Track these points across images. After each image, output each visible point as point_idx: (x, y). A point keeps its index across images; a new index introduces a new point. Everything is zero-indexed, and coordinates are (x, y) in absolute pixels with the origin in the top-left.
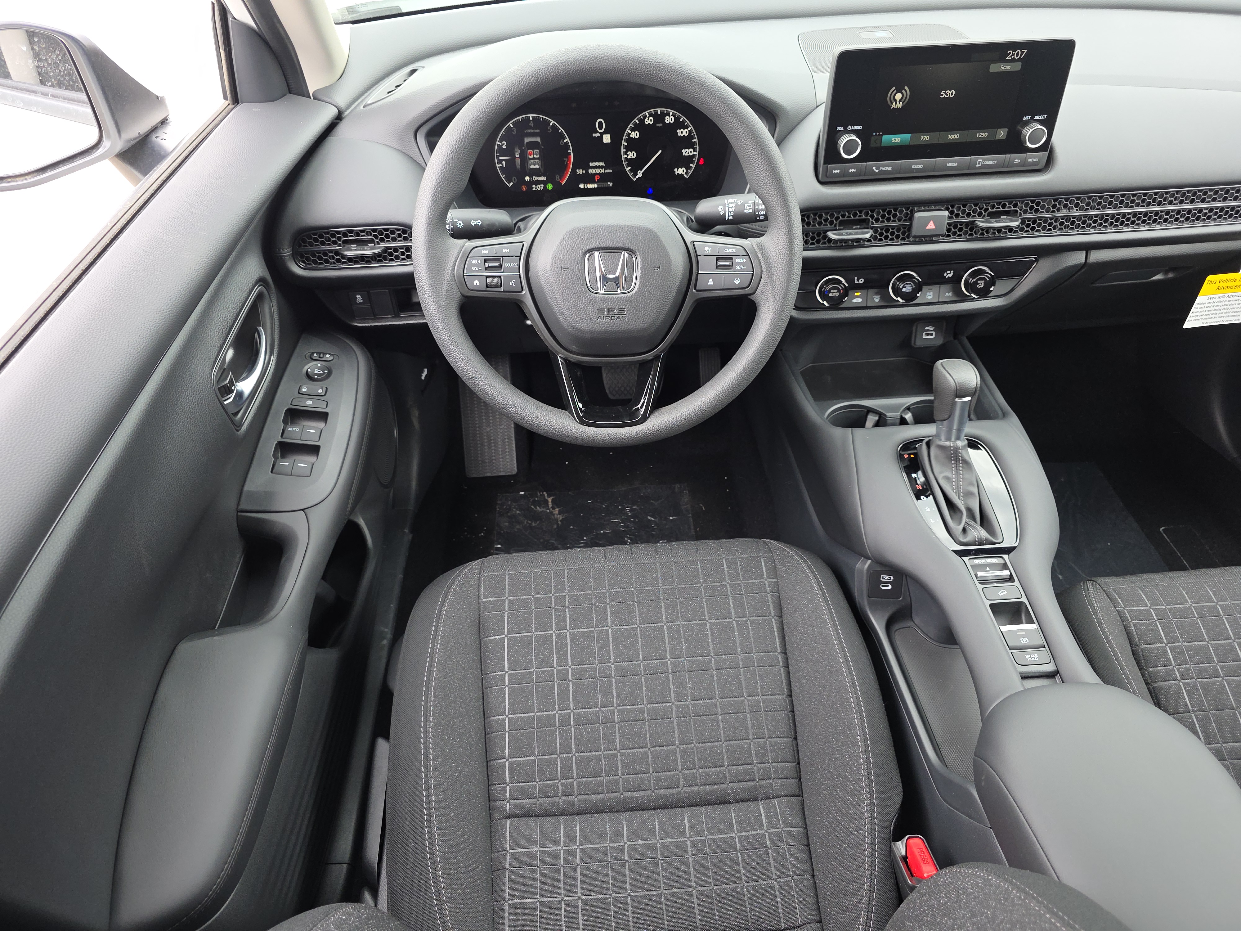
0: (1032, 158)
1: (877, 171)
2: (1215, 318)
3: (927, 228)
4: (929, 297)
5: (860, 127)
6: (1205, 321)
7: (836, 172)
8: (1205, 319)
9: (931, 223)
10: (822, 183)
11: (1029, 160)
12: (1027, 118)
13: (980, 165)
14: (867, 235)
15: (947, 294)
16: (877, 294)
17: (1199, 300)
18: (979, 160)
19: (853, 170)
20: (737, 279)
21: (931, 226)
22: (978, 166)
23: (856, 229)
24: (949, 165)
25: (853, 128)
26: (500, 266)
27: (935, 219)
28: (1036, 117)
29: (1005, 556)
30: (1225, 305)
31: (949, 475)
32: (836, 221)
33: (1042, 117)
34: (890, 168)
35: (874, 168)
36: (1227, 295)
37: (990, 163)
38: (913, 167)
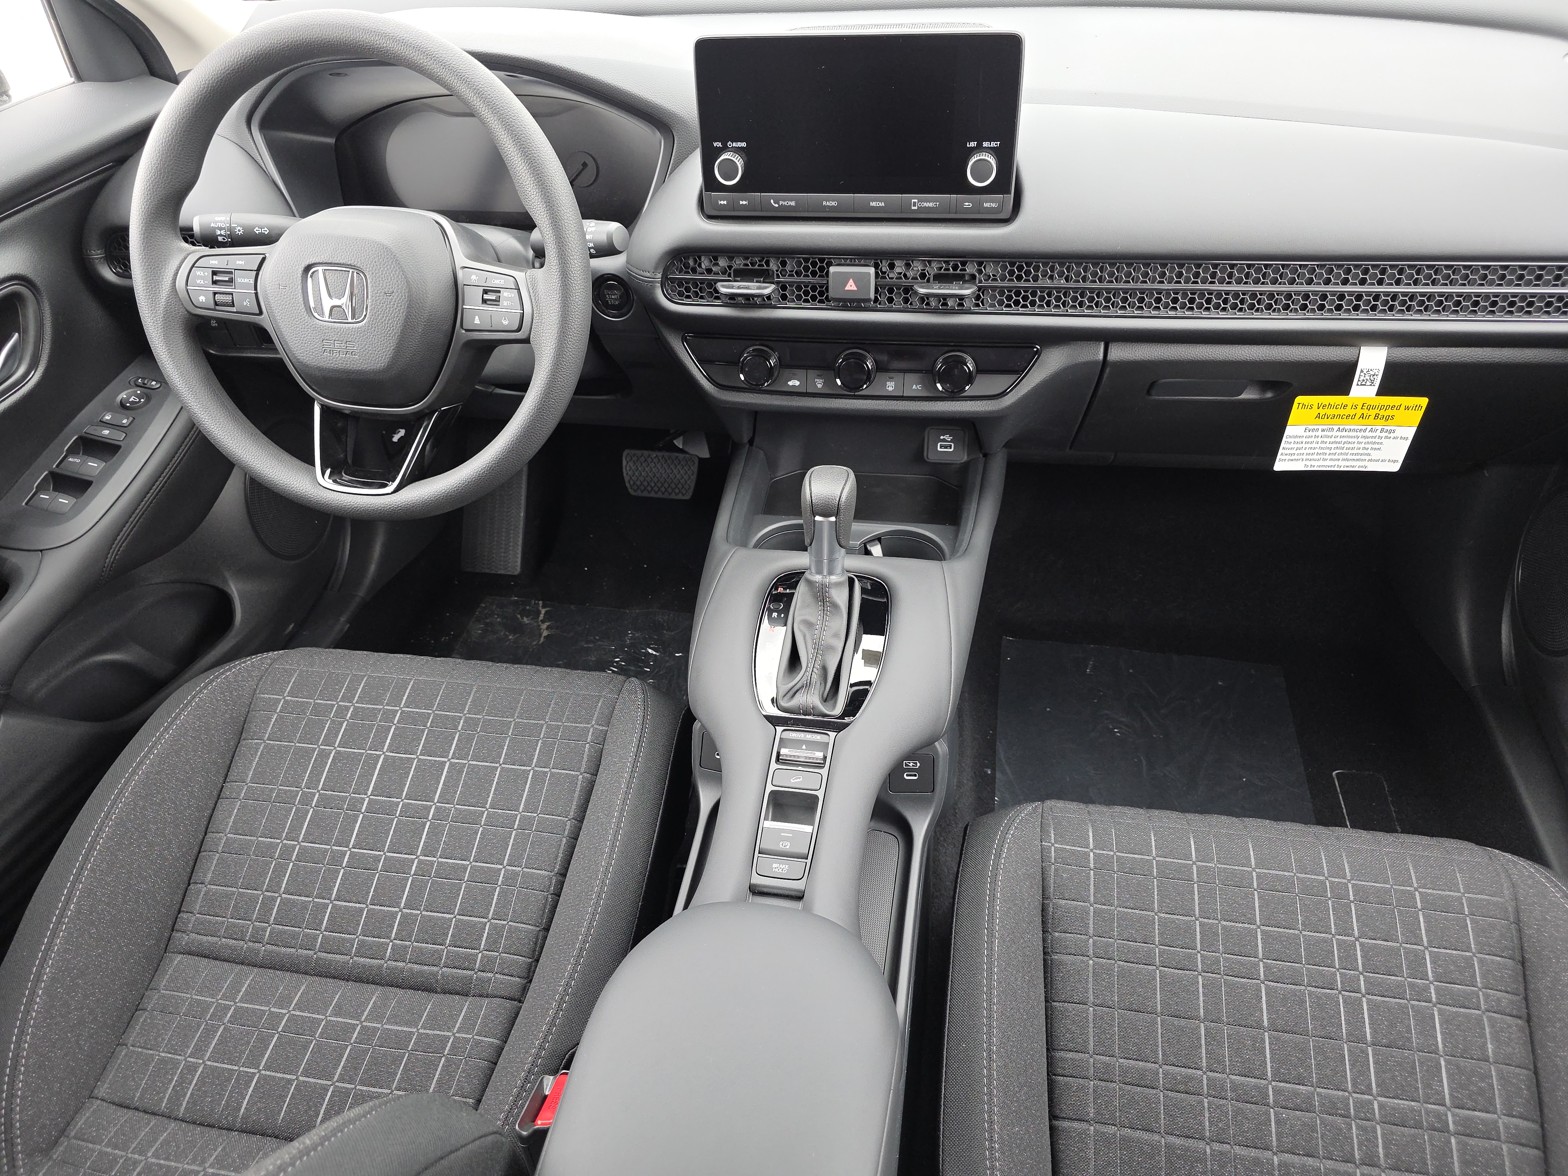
0: (990, 203)
1: (777, 205)
2: (1324, 460)
3: (847, 288)
4: (890, 389)
5: (744, 145)
6: (1309, 463)
7: (722, 202)
8: (1307, 459)
9: (851, 282)
10: (710, 217)
11: (985, 205)
12: (973, 144)
13: (916, 208)
14: (768, 289)
15: (914, 387)
16: (819, 376)
17: (1289, 431)
18: (913, 201)
19: (744, 203)
20: (505, 319)
21: (851, 286)
22: (913, 208)
23: (757, 282)
24: (873, 204)
25: (734, 144)
26: (231, 281)
27: (858, 278)
28: (985, 144)
29: (832, 734)
30: (1336, 443)
31: (813, 620)
32: (730, 270)
33: (993, 144)
34: (793, 203)
35: (772, 201)
36: (1336, 428)
37: (931, 205)
38: (824, 203)
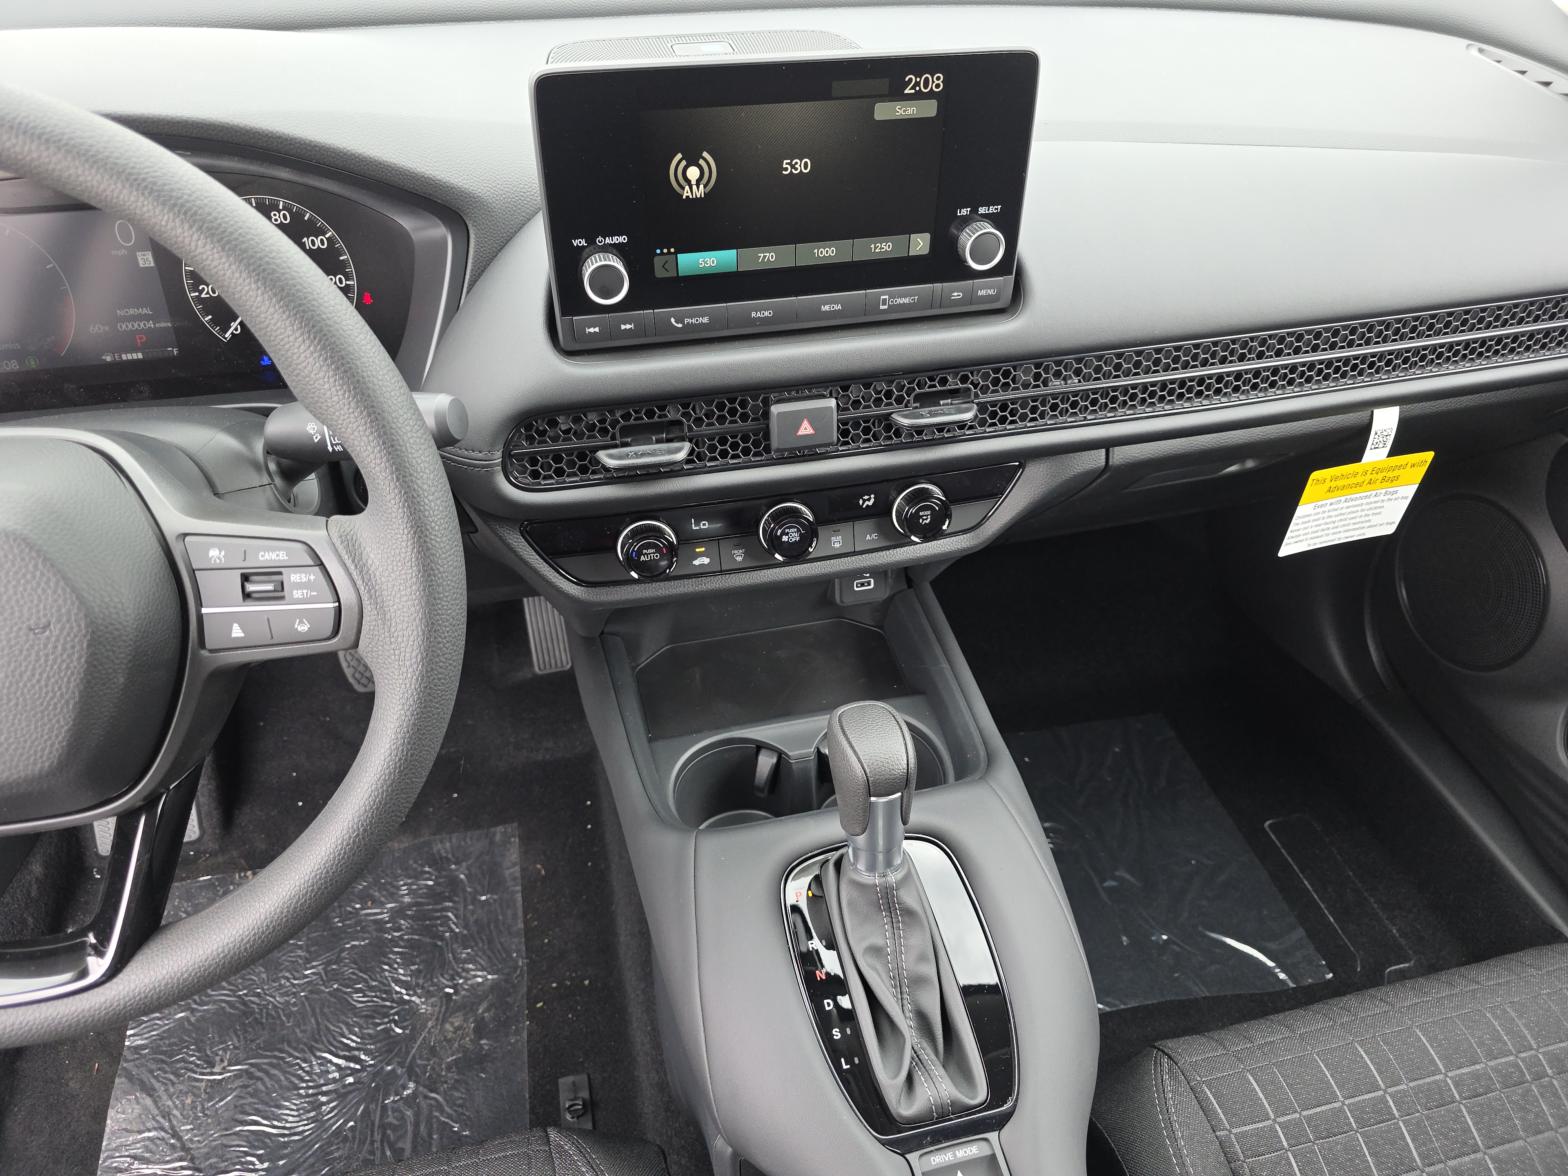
0: (985, 289)
1: (680, 325)
2: (1327, 535)
3: (800, 433)
4: (837, 545)
5: (622, 239)
6: (1312, 542)
7: (592, 330)
8: (1312, 538)
9: (806, 424)
10: (569, 353)
11: (980, 293)
12: (965, 212)
13: (886, 307)
14: (681, 452)
15: (868, 537)
16: (738, 546)
17: (1300, 511)
18: (882, 297)
19: (628, 326)
20: (301, 622)
21: (806, 429)
22: (882, 307)
23: (658, 441)
24: (826, 308)
25: (608, 240)
27: (813, 417)
28: (982, 210)
29: (993, 1136)
30: (1341, 514)
32: (613, 428)
33: (992, 210)
34: (705, 320)
35: (673, 320)
36: (1343, 499)
37: (906, 301)
38: (753, 314)
